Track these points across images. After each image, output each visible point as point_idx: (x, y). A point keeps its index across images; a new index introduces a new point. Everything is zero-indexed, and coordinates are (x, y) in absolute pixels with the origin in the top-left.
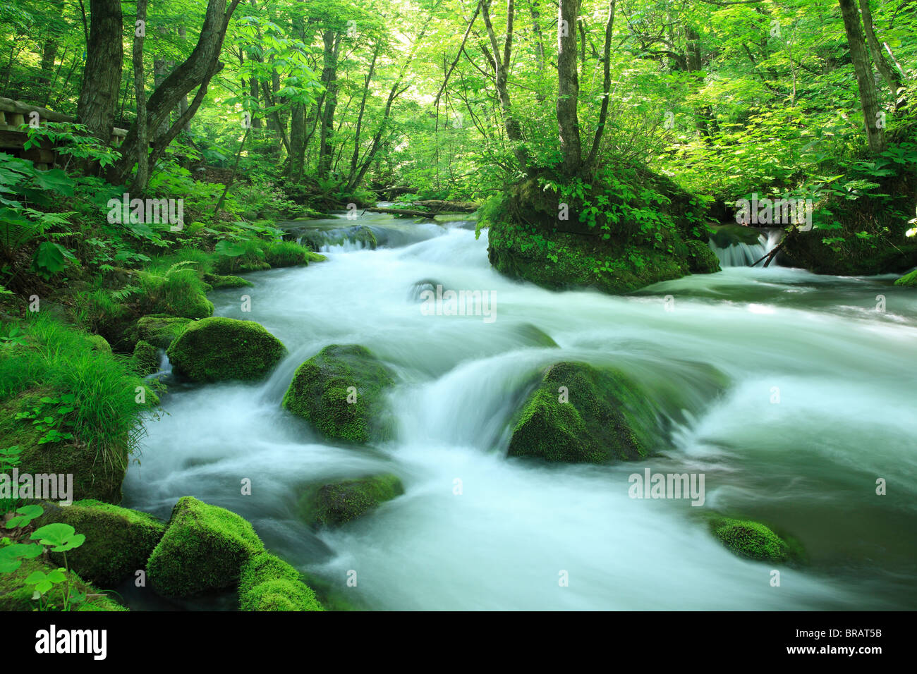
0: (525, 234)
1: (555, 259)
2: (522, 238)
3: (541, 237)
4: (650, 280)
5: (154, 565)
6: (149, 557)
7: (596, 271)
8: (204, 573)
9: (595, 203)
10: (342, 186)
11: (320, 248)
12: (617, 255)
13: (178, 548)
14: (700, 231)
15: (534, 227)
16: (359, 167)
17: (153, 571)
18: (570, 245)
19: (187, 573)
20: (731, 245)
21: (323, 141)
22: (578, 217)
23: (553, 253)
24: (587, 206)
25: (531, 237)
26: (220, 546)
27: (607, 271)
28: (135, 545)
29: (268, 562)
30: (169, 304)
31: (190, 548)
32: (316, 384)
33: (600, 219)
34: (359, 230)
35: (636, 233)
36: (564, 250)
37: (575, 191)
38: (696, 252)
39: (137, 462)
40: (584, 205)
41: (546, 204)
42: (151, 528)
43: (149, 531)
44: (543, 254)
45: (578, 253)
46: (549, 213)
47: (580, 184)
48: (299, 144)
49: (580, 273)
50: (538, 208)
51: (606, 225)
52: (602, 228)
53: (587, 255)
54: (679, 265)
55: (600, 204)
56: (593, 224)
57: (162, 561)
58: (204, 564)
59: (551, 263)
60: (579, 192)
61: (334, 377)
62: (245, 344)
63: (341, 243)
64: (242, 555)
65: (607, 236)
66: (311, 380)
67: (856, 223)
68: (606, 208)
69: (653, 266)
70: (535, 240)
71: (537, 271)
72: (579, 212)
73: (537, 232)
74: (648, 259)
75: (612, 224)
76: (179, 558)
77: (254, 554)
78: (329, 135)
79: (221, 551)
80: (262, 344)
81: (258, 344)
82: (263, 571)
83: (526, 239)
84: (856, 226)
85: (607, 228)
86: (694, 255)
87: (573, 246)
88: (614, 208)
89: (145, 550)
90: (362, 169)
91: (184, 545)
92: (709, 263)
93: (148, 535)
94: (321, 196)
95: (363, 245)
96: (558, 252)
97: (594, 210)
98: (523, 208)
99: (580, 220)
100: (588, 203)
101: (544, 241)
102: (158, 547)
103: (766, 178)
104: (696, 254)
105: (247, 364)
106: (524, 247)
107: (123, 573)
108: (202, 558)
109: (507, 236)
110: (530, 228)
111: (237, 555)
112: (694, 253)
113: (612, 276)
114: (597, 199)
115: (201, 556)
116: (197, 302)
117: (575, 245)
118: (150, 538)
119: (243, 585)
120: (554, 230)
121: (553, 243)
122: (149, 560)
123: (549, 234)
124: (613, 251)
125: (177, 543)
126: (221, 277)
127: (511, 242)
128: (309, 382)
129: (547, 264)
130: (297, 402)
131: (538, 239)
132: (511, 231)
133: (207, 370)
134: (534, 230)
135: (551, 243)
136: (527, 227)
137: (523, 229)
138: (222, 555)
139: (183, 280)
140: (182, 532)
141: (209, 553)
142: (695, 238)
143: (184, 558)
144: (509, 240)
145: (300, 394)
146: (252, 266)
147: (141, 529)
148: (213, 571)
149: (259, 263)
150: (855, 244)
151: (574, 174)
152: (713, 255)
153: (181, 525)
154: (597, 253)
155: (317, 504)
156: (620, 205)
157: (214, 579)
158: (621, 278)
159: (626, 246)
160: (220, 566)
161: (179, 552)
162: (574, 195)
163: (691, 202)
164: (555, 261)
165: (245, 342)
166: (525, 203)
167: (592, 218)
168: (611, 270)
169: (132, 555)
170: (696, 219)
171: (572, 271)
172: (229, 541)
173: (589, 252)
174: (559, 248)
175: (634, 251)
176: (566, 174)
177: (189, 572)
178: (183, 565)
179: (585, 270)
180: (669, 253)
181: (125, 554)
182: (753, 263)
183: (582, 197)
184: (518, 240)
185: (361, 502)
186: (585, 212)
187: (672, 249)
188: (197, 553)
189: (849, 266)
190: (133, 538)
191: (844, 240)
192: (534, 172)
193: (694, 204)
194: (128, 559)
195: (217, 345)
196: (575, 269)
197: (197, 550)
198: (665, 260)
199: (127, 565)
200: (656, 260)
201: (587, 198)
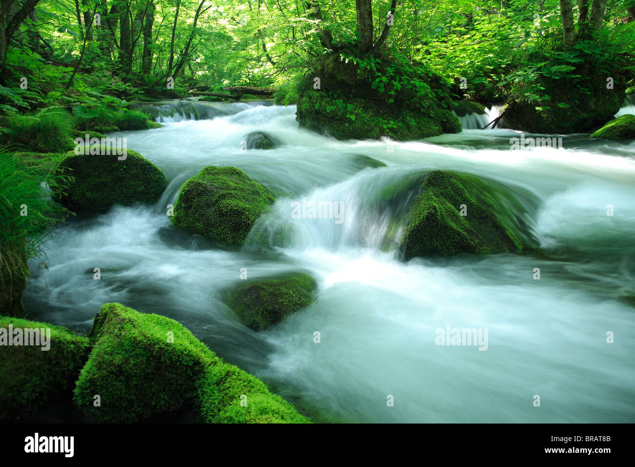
0: (328, 99)
1: (353, 117)
2: (326, 102)
3: (341, 101)
4: (420, 136)
5: (86, 389)
6: (78, 379)
7: (385, 127)
8: (153, 394)
9: (384, 73)
10: (161, 81)
11: (155, 118)
12: (396, 117)
13: (120, 367)
14: (446, 103)
15: (336, 93)
16: (174, 67)
17: (84, 398)
18: (363, 107)
19: (133, 397)
20: (467, 115)
21: (145, 47)
22: (371, 85)
23: (351, 113)
24: (378, 76)
25: (334, 101)
26: (171, 359)
27: (392, 127)
28: (55, 365)
29: (228, 374)
30: (40, 144)
31: (135, 365)
32: (204, 198)
33: (388, 86)
34: (185, 106)
35: (409, 101)
36: (360, 111)
37: (370, 64)
38: (446, 118)
39: (43, 266)
40: (376, 75)
41: (346, 74)
42: (73, 343)
43: (72, 346)
44: (343, 114)
45: (370, 113)
46: (348, 82)
47: (372, 59)
48: (127, 47)
49: (373, 128)
50: (339, 77)
51: (392, 91)
52: (390, 93)
53: (376, 116)
54: (436, 126)
55: (388, 75)
56: (382, 90)
57: (98, 384)
58: (153, 383)
59: (350, 121)
60: (373, 65)
61: (222, 192)
62: (124, 169)
63: (172, 116)
64: (196, 368)
65: (392, 101)
66: (199, 195)
67: (556, 97)
68: (392, 78)
69: (420, 126)
70: (338, 103)
71: (339, 127)
72: (372, 81)
73: (338, 98)
74: (418, 120)
75: (396, 91)
76: (122, 378)
77: (209, 365)
78: (150, 43)
79: (173, 364)
80: (141, 168)
81: (137, 169)
82: (227, 385)
83: (330, 103)
84: (557, 99)
85: (393, 93)
86: (445, 120)
87: (366, 109)
88: (398, 78)
89: (68, 370)
90: (176, 69)
91: (126, 361)
92: (455, 126)
93: (71, 351)
94: (147, 87)
95: (189, 117)
96: (355, 112)
97: (384, 79)
98: (327, 79)
99: (373, 87)
100: (379, 74)
101: (344, 105)
102: (88, 365)
103: (488, 67)
104: (446, 119)
105: (126, 187)
106: (329, 109)
107: (41, 403)
108: (150, 376)
109: (314, 101)
110: (332, 95)
111: (192, 368)
112: (444, 118)
113: (395, 132)
114: (387, 70)
115: (149, 374)
116: (67, 143)
117: (367, 108)
118: (74, 355)
119: (206, 405)
120: (352, 96)
121: (352, 106)
122: (77, 383)
123: (347, 99)
124: (393, 113)
125: (118, 359)
126: (81, 132)
127: (318, 105)
128: (198, 196)
129: (346, 122)
130: (187, 215)
131: (340, 102)
132: (318, 97)
133: (88, 193)
134: (336, 96)
135: (350, 105)
136: (330, 93)
137: (327, 95)
138: (175, 371)
139: (53, 123)
140: (121, 345)
141: (158, 368)
142: (444, 108)
143: (128, 378)
144: (316, 103)
145: (190, 207)
146: (104, 128)
147: (62, 344)
148: (164, 390)
149: (109, 126)
150: (556, 112)
151: (367, 51)
152: (458, 120)
153: (118, 336)
154: (383, 114)
155: (249, 305)
156: (402, 76)
157: (166, 400)
158: (402, 133)
159: (402, 110)
160: (172, 384)
161: (121, 371)
162: (368, 67)
163: (441, 82)
164: (354, 119)
165: (125, 167)
166: (329, 75)
167: (382, 85)
168: (395, 127)
169: (51, 378)
170: (444, 94)
171: (366, 127)
172: (182, 352)
173: (377, 113)
174: (355, 110)
175: (408, 114)
176: (361, 51)
177: (136, 394)
178: (128, 387)
179: (376, 126)
180: (431, 117)
181: (42, 379)
182: (483, 127)
183: (375, 69)
184: (324, 103)
185: (292, 301)
186: (378, 80)
187: (433, 114)
188: (144, 371)
189: (553, 127)
190: (52, 357)
191: (549, 108)
192: (337, 49)
193: (443, 83)
194: (47, 384)
195: (98, 170)
196: (368, 126)
197: (144, 367)
198: (428, 122)
199: (45, 393)
200: (422, 122)
201: (378, 70)
